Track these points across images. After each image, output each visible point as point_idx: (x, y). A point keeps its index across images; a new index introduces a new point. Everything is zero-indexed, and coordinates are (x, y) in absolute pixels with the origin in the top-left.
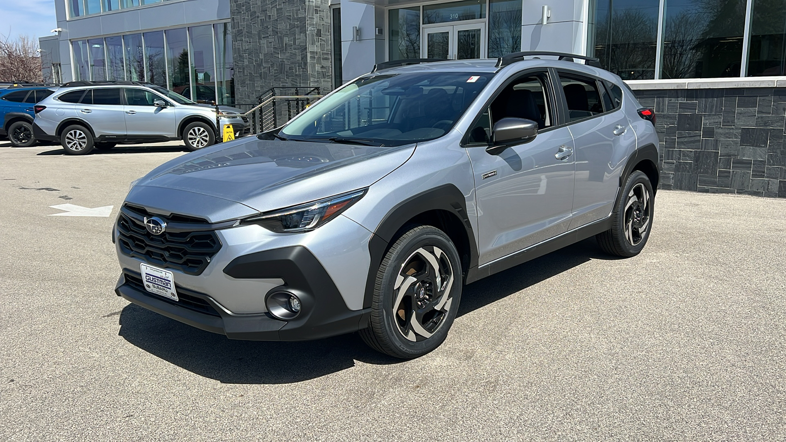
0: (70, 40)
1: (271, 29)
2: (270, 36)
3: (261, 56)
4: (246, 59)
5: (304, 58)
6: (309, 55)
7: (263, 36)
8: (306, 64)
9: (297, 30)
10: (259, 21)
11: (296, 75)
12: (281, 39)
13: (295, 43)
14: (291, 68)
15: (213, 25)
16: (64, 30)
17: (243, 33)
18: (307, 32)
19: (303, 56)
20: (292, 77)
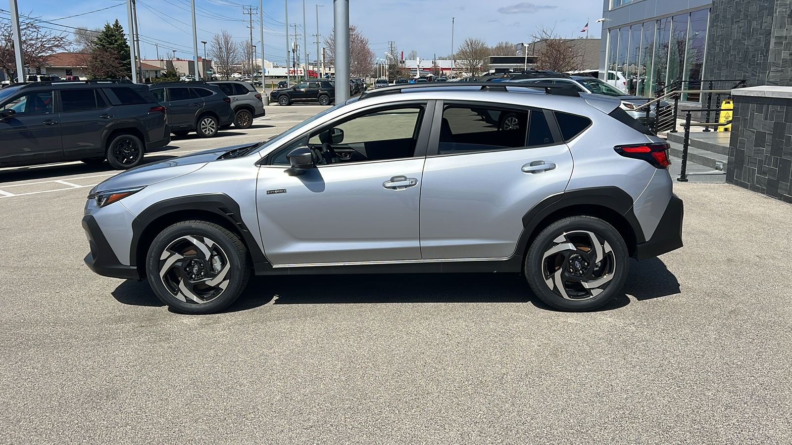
0: (609, 29)
1: (742, 13)
2: (741, 20)
3: (731, 43)
4: (718, 46)
5: (767, 44)
6: (773, 41)
7: (735, 20)
8: (767, 51)
9: (766, 12)
10: (735, 4)
11: (757, 64)
12: (750, 22)
13: (761, 27)
14: (754, 56)
15: (690, 13)
16: (607, 19)
17: (720, 18)
18: (774, 15)
19: (767, 41)
20: (753, 66)
